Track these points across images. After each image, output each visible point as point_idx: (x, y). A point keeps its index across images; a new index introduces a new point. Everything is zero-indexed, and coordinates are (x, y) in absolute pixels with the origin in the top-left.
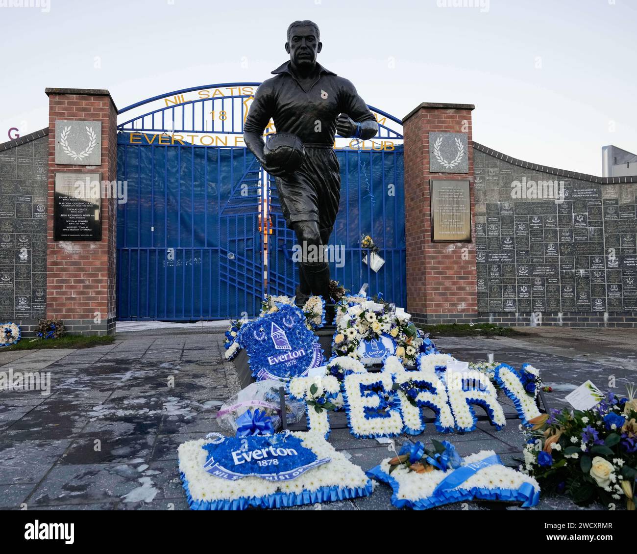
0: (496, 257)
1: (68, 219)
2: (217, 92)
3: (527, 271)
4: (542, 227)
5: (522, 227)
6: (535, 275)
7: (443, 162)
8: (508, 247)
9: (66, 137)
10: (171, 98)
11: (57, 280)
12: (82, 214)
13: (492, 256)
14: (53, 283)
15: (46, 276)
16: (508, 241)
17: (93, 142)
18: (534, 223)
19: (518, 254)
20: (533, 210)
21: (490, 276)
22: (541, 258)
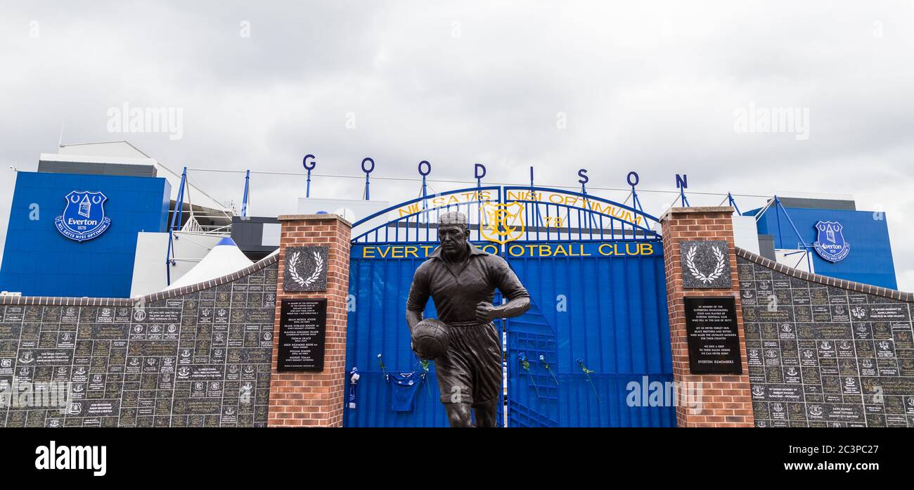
0: (778, 393)
1: (291, 348)
2: (453, 199)
3: (821, 413)
4: (835, 356)
5: (808, 355)
6: (832, 419)
7: (699, 275)
8: (793, 381)
9: (295, 263)
10: (405, 208)
11: (278, 415)
12: (305, 343)
13: (773, 391)
14: (274, 417)
15: (267, 410)
16: (792, 372)
17: (320, 267)
18: (824, 350)
19: (807, 390)
20: (821, 333)
21: (773, 418)
22: (838, 396)
